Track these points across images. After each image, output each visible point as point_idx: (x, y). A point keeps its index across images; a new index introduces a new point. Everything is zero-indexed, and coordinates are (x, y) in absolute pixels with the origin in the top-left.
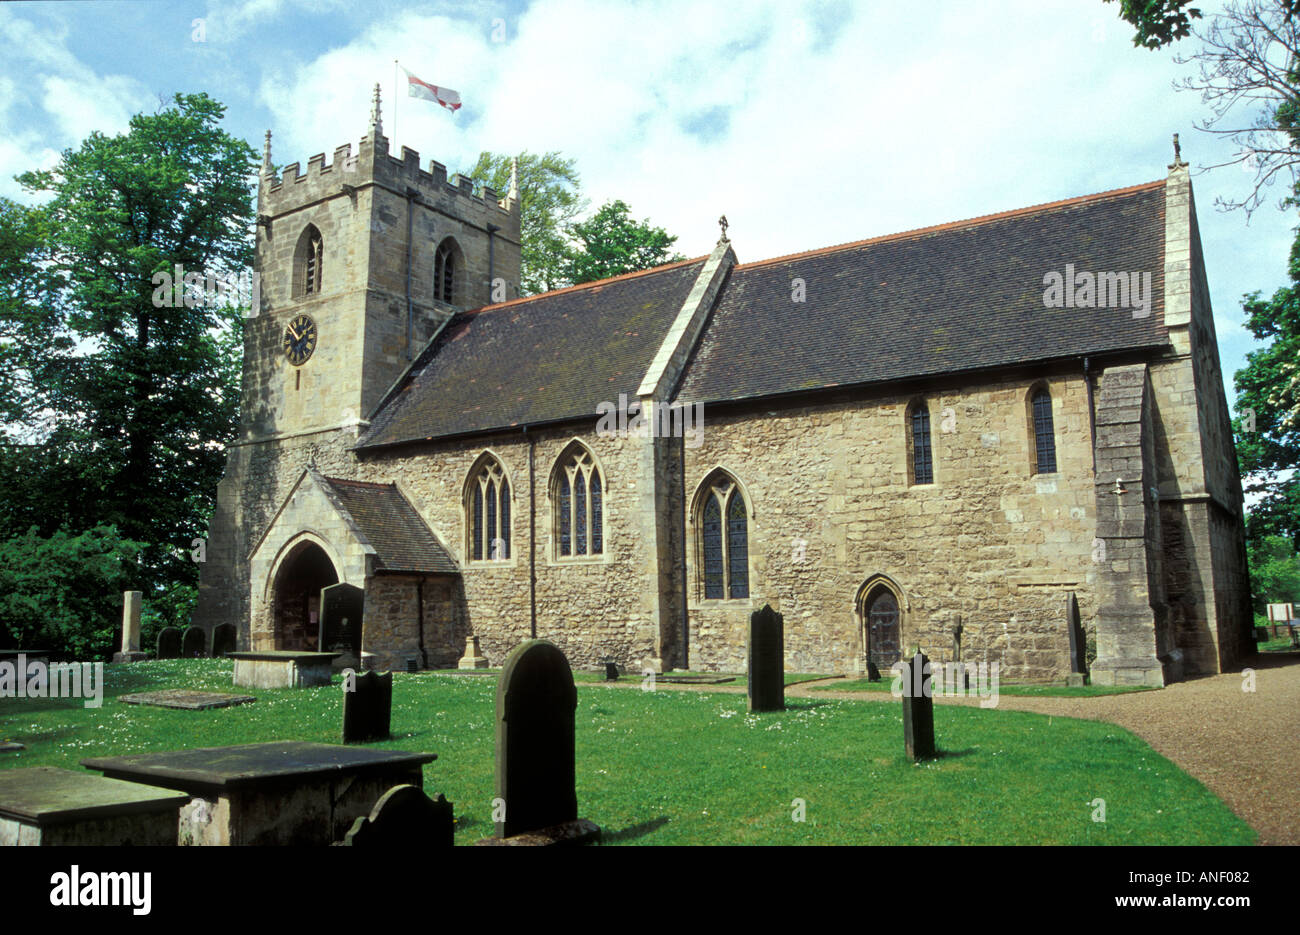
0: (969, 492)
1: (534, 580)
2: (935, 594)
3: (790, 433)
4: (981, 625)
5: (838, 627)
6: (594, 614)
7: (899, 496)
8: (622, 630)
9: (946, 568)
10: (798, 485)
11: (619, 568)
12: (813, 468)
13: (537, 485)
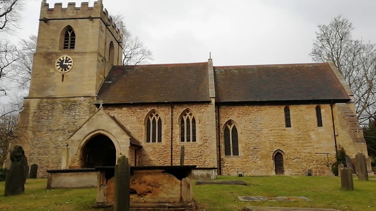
0: (302, 130)
1: (172, 149)
2: (294, 155)
3: (251, 112)
4: (306, 163)
5: (267, 163)
6: (194, 159)
7: (283, 130)
8: (204, 164)
9: (296, 149)
10: (254, 125)
11: (203, 146)
12: (258, 121)
13: (173, 120)
